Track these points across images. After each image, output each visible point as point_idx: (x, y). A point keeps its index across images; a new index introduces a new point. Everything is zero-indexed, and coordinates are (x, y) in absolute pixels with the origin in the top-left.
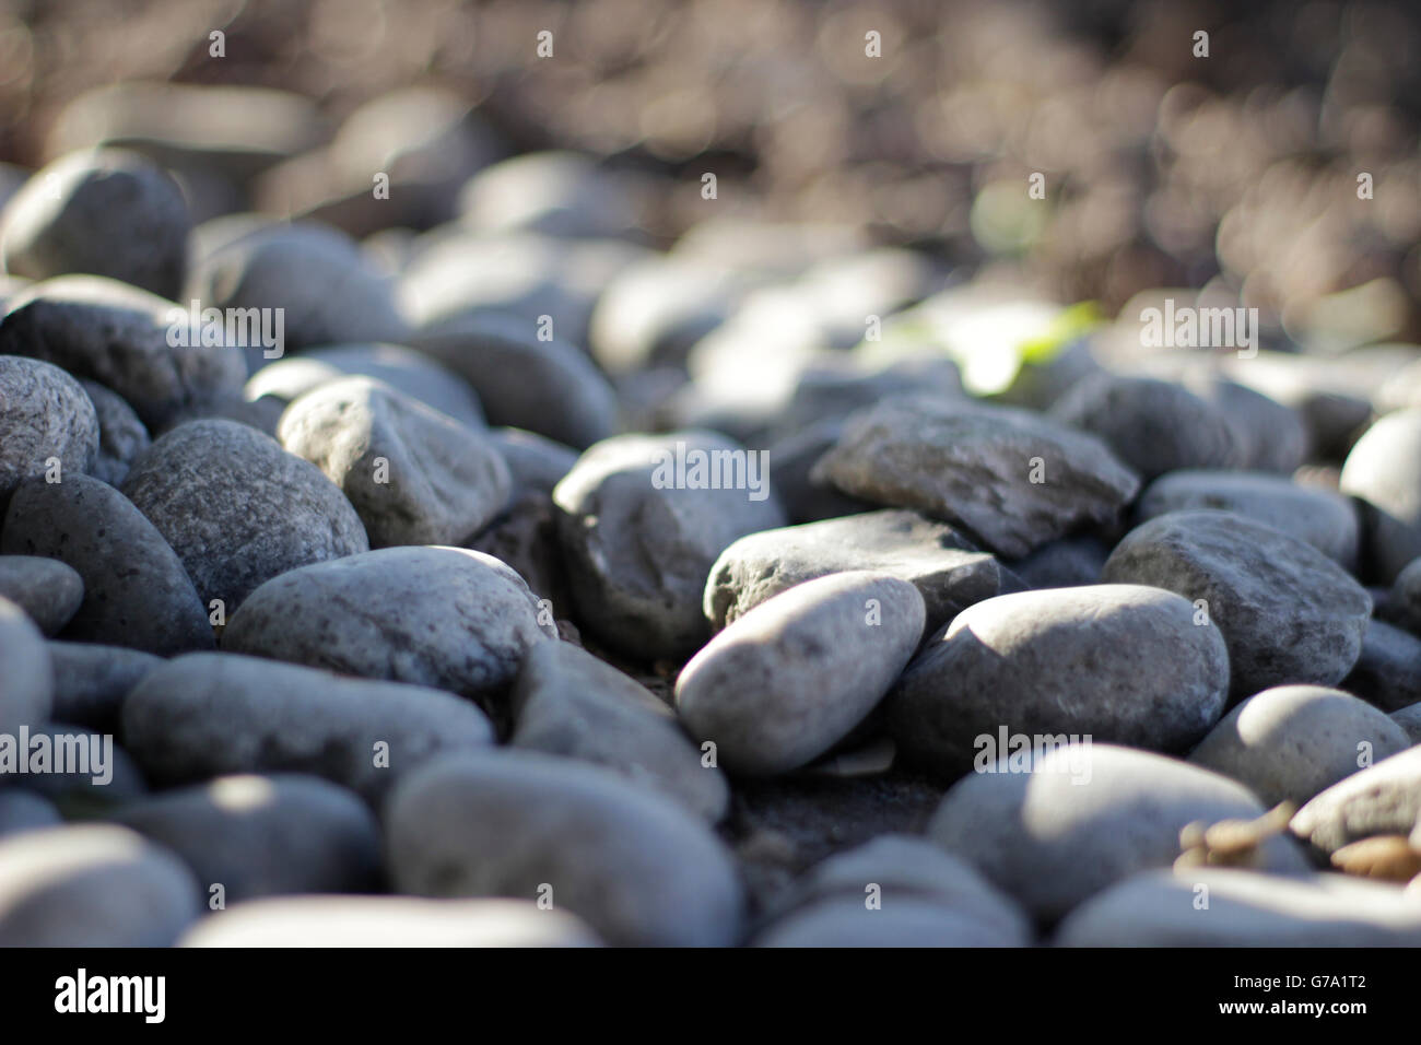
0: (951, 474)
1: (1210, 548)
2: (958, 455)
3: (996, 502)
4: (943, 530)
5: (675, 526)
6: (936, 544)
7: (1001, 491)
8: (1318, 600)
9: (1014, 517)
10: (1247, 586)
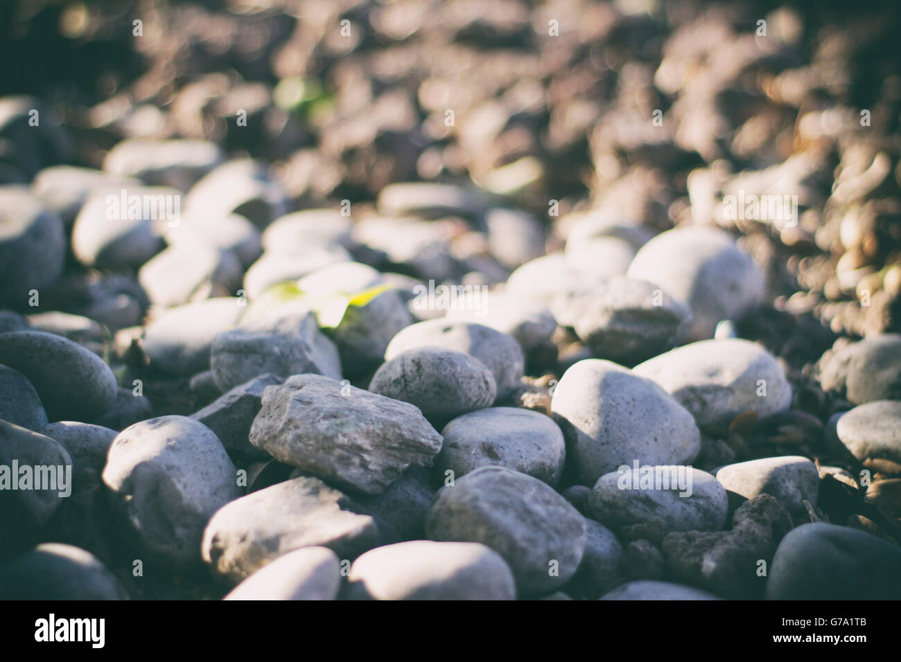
0: (338, 452)
1: (497, 504)
2: (341, 440)
3: (364, 465)
4: (337, 495)
5: (178, 496)
6: (337, 507)
7: (367, 457)
8: (557, 532)
9: (375, 471)
10: (520, 532)
